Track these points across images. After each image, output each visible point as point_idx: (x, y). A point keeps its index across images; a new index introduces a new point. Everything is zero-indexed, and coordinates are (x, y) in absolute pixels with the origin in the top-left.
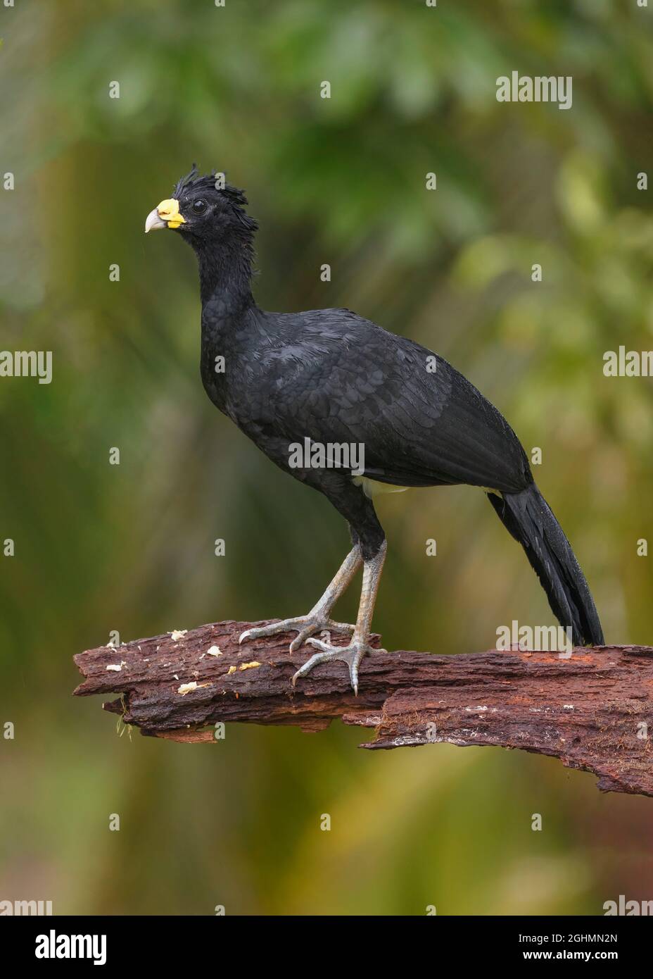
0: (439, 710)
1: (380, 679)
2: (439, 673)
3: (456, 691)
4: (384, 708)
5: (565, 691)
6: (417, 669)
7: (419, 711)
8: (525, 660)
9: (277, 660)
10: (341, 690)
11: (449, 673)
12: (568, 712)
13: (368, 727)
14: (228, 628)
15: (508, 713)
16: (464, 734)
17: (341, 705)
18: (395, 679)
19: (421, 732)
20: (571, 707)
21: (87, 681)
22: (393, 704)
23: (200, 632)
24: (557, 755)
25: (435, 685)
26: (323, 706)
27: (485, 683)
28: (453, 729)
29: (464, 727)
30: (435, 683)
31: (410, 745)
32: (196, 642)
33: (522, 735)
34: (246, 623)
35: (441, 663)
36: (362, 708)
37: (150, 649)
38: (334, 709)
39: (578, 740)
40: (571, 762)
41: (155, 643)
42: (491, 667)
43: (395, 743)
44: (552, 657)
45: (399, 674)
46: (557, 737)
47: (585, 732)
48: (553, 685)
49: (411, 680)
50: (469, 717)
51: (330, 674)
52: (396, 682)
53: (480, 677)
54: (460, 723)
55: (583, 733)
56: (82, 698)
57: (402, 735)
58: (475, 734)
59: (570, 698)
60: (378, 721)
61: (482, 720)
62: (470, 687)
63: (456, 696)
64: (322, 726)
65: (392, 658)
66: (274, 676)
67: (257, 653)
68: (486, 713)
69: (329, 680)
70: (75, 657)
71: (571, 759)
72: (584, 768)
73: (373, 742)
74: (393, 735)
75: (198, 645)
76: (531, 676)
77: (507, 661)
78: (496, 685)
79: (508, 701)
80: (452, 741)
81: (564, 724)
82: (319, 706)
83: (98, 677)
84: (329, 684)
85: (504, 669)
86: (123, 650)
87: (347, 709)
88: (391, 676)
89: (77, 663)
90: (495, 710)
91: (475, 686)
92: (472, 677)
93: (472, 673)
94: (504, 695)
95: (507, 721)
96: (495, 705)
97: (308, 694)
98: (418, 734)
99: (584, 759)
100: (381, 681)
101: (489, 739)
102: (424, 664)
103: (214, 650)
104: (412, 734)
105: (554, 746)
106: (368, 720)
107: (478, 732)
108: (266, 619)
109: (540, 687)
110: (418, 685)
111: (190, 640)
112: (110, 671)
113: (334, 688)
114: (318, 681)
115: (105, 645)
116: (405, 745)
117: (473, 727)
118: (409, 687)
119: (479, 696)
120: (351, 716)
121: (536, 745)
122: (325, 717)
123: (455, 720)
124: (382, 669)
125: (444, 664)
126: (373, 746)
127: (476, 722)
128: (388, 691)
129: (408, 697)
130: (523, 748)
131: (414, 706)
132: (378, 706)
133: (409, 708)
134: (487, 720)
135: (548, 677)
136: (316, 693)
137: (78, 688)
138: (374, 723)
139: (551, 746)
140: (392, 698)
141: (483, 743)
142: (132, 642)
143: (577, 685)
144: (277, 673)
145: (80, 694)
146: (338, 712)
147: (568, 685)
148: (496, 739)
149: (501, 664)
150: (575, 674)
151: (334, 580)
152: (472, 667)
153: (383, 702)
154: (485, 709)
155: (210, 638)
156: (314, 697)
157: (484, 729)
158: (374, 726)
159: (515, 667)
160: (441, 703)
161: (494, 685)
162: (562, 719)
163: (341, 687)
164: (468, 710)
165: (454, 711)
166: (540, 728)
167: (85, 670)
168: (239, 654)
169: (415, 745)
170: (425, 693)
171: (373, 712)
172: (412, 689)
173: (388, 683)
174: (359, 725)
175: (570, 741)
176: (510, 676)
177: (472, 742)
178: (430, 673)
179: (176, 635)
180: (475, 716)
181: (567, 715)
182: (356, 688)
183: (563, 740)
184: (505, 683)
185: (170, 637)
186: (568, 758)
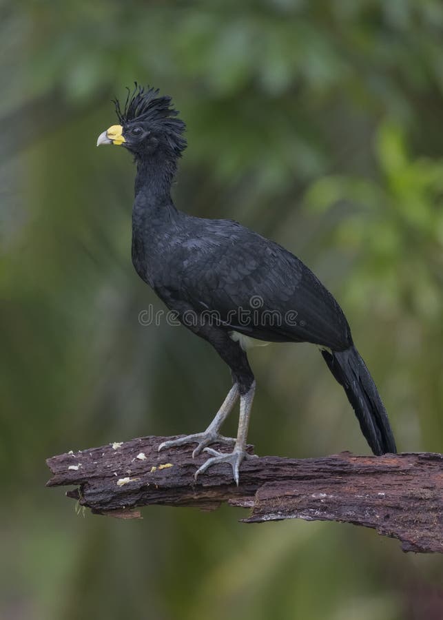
0: (294, 496)
1: (254, 476)
2: (294, 471)
3: (305, 483)
4: (257, 494)
5: (379, 483)
6: (278, 469)
7: (280, 497)
8: (352, 462)
9: (184, 463)
10: (227, 483)
11: (300, 471)
12: (381, 497)
13: (246, 508)
14: (150, 441)
15: (341, 498)
16: (311, 512)
17: (228, 493)
18: (264, 475)
19: (281, 511)
20: (383, 494)
21: (55, 477)
22: (263, 492)
23: (131, 444)
24: (374, 526)
25: (291, 479)
26: (215, 493)
27: (325, 478)
28: (303, 509)
29: (311, 508)
30: (291, 478)
31: (274, 520)
32: (129, 450)
33: (350, 513)
34: (163, 437)
35: (295, 465)
36: (242, 495)
37: (98, 456)
38: (223, 495)
39: (388, 517)
40: (384, 532)
41: (101, 451)
42: (328, 467)
43: (264, 519)
44: (370, 461)
45: (267, 472)
46: (373, 514)
47: (393, 511)
48: (371, 479)
49: (275, 475)
50: (314, 501)
51: (219, 472)
52: (265, 478)
53: (322, 474)
54: (307, 505)
55: (391, 512)
56: (52, 489)
57: (269, 513)
58: (318, 513)
59: (382, 489)
60: (252, 504)
61: (323, 503)
62: (315, 481)
63: (306, 487)
64: (214, 507)
65: (261, 461)
66: (182, 473)
67: (170, 458)
68: (325, 498)
69: (219, 476)
70: (47, 461)
71: (383, 529)
72: (392, 536)
73: (249, 517)
74: (263, 514)
75: (130, 453)
76: (356, 473)
77: (340, 463)
78: (332, 479)
79: (341, 490)
80: (303, 517)
81: (379, 506)
82: (212, 493)
83: (63, 474)
84: (219, 478)
85: (338, 469)
86: (79, 456)
87: (232, 496)
88: (260, 473)
89: (48, 464)
90: (331, 496)
91: (318, 480)
92: (316, 474)
93: (316, 471)
94: (338, 486)
95: (340, 504)
96: (331, 493)
97: (205, 485)
98: (280, 513)
99: (392, 529)
100: (255, 476)
101: (328, 516)
102: (283, 465)
103: (141, 456)
104: (276, 513)
105: (372, 520)
106: (246, 503)
107: (320, 511)
108: (177, 435)
109: (362, 481)
110: (280, 479)
111: (125, 449)
112: (71, 470)
113: (223, 482)
114: (211, 477)
115: (68, 452)
116: (270, 520)
117: (316, 508)
118: (273, 481)
119: (321, 487)
120: (234, 500)
121: (359, 520)
122: (217, 501)
123: (305, 503)
124: (255, 469)
125: (297, 465)
126: (249, 520)
127: (319, 505)
128: (259, 484)
129: (273, 487)
130: (351, 522)
131: (277, 493)
132: (252, 493)
133: (274, 495)
134: (327, 503)
135: (367, 474)
136: (211, 484)
137: (49, 482)
138: (250, 505)
139: (369, 521)
140: (262, 488)
141: (323, 519)
142: (86, 451)
143: (387, 479)
144: (184, 471)
145: (50, 485)
146: (225, 497)
147: (381, 479)
148: (333, 515)
149: (335, 465)
150: (386, 472)
151: (222, 408)
152: (316, 467)
153: (256, 491)
154: (325, 495)
155: (139, 448)
156: (208, 487)
157: (324, 509)
158: (249, 507)
159: (345, 468)
160: (295, 491)
161: (331, 479)
162: (377, 502)
163: (227, 481)
164: (313, 496)
165: (304, 497)
166: (362, 508)
167: (54, 470)
168: (158, 458)
169: (277, 520)
170: (284, 485)
171: (249, 498)
172: (276, 482)
173: (259, 478)
174: (240, 506)
175: (383, 517)
176: (341, 473)
177: (316, 518)
178: (288, 471)
179: (116, 446)
180: (318, 500)
181: (380, 500)
182: (237, 481)
183: (378, 516)
184: (338, 478)
185: (111, 447)
186: (381, 529)
